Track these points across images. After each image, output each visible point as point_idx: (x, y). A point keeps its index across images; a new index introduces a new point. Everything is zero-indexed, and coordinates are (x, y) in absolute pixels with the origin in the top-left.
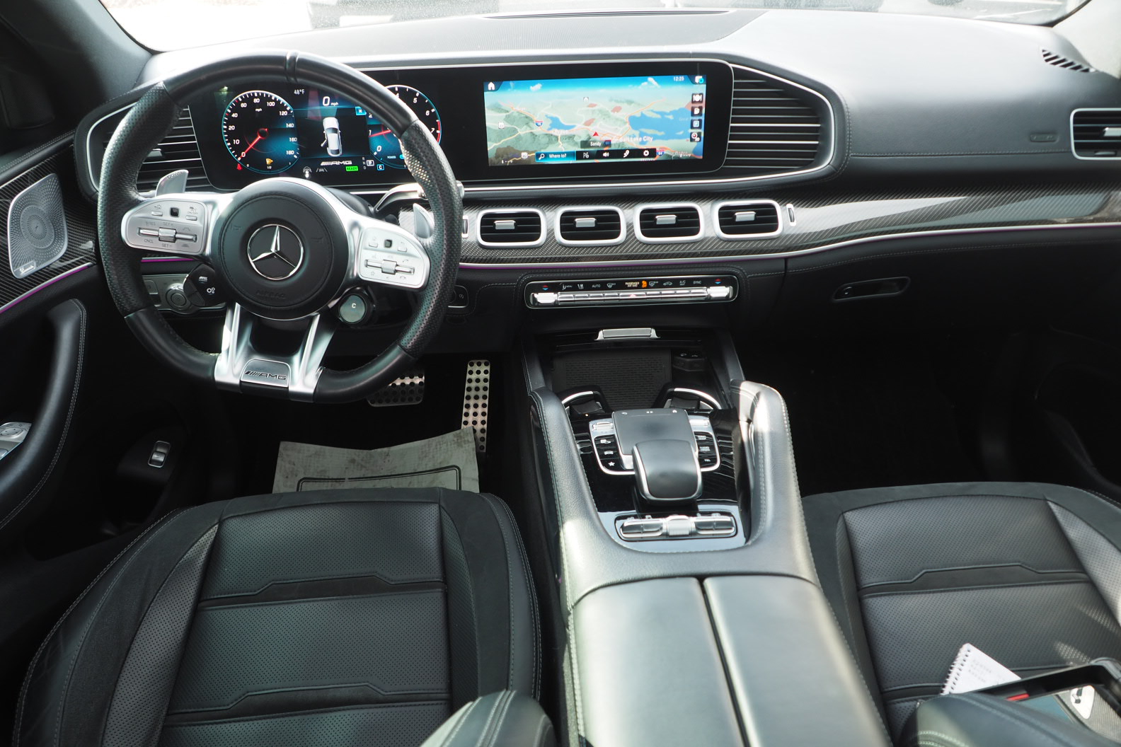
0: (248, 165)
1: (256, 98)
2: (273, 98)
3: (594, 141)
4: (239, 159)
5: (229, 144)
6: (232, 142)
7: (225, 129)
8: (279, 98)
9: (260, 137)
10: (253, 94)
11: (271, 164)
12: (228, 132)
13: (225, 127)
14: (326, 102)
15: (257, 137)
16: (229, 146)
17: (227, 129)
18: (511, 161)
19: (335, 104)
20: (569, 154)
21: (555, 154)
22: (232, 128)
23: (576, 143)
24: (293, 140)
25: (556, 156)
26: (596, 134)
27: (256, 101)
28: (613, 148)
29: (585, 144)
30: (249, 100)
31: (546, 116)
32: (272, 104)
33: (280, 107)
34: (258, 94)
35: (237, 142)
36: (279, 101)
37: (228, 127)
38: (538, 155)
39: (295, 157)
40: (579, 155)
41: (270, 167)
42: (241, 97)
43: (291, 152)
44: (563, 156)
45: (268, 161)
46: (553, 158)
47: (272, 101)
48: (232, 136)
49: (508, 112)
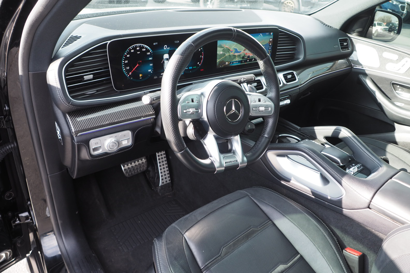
0: (132, 78)
1: (138, 47)
2: (145, 47)
3: (246, 56)
4: (128, 76)
5: (124, 69)
6: (126, 68)
7: (123, 63)
8: (147, 47)
9: (138, 65)
10: (137, 45)
11: (142, 77)
12: (125, 64)
13: (123, 62)
14: (165, 48)
15: (137, 65)
16: (124, 70)
17: (124, 63)
18: (223, 66)
19: (168, 48)
20: (239, 62)
21: (235, 62)
22: (126, 62)
23: (241, 57)
24: (151, 65)
25: (235, 63)
26: (246, 54)
27: (138, 49)
28: (250, 58)
29: (243, 57)
30: (135, 48)
31: (234, 48)
32: (144, 50)
33: (147, 51)
34: (139, 45)
35: (128, 68)
36: (147, 48)
37: (125, 62)
38: (230, 63)
39: (152, 72)
40: (241, 62)
41: (141, 78)
42: (132, 47)
43: (150, 71)
44: (237, 62)
45: (140, 75)
46: (235, 64)
47: (144, 48)
48: (126, 65)
49: (223, 48)
